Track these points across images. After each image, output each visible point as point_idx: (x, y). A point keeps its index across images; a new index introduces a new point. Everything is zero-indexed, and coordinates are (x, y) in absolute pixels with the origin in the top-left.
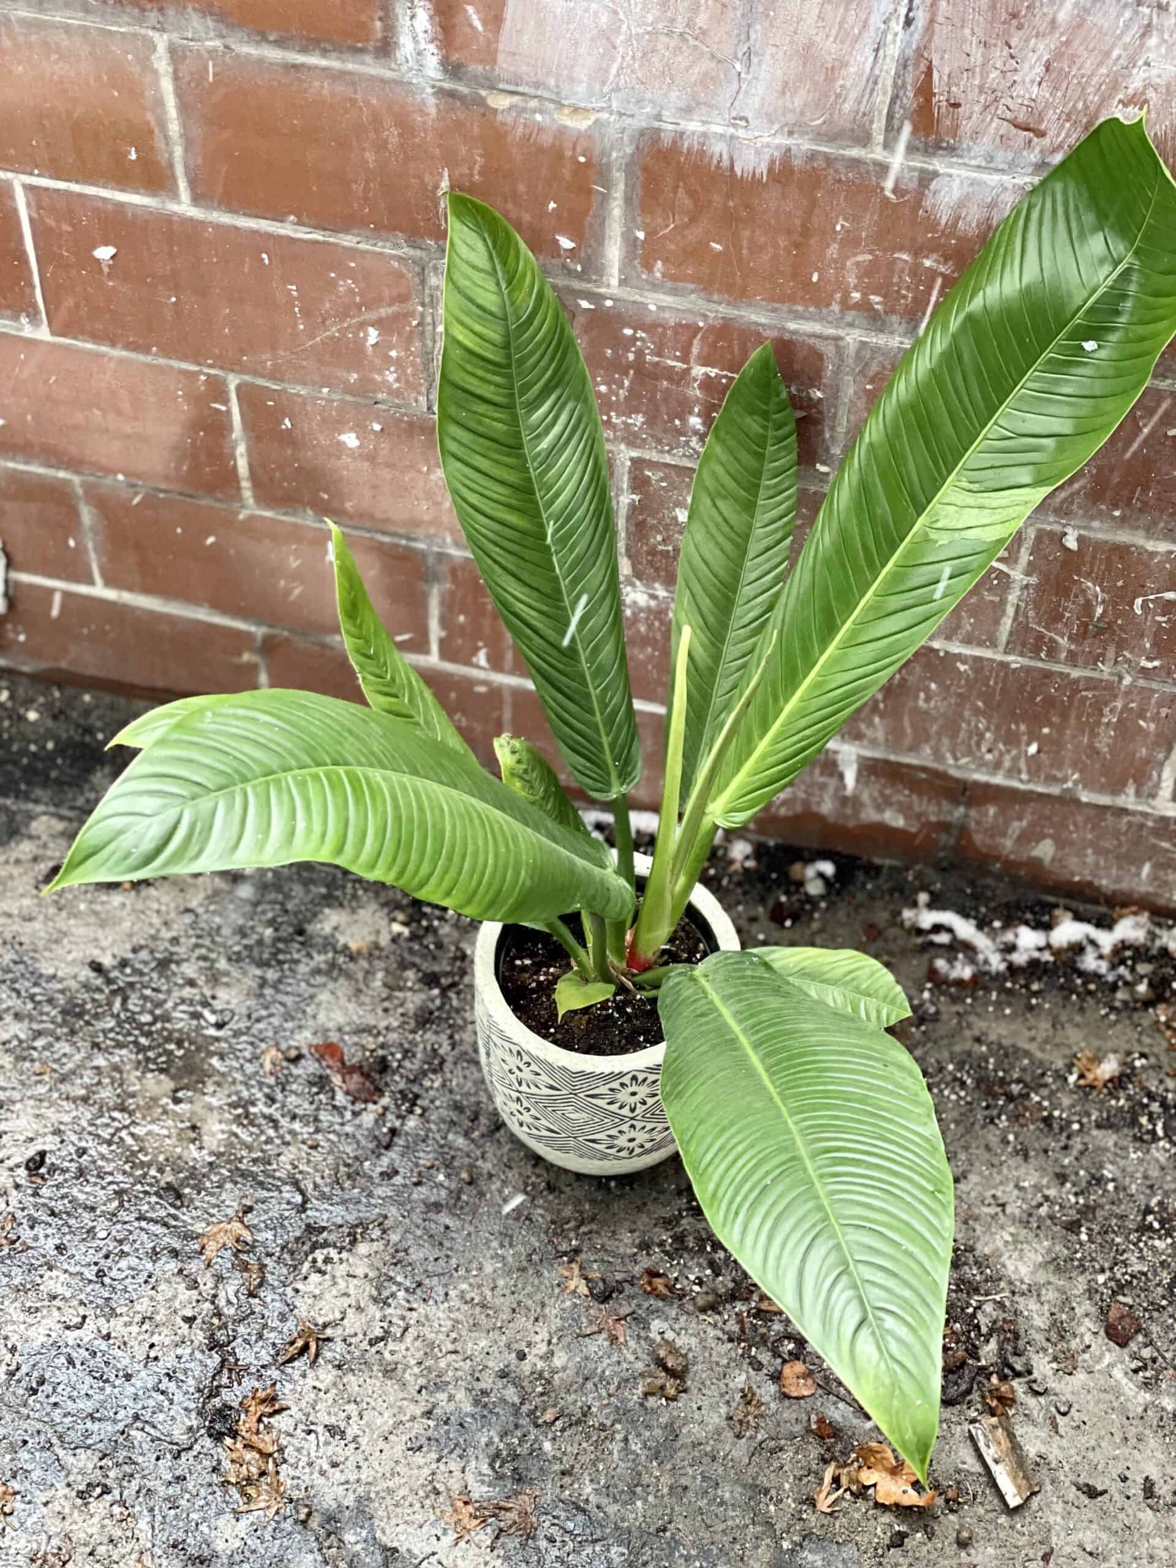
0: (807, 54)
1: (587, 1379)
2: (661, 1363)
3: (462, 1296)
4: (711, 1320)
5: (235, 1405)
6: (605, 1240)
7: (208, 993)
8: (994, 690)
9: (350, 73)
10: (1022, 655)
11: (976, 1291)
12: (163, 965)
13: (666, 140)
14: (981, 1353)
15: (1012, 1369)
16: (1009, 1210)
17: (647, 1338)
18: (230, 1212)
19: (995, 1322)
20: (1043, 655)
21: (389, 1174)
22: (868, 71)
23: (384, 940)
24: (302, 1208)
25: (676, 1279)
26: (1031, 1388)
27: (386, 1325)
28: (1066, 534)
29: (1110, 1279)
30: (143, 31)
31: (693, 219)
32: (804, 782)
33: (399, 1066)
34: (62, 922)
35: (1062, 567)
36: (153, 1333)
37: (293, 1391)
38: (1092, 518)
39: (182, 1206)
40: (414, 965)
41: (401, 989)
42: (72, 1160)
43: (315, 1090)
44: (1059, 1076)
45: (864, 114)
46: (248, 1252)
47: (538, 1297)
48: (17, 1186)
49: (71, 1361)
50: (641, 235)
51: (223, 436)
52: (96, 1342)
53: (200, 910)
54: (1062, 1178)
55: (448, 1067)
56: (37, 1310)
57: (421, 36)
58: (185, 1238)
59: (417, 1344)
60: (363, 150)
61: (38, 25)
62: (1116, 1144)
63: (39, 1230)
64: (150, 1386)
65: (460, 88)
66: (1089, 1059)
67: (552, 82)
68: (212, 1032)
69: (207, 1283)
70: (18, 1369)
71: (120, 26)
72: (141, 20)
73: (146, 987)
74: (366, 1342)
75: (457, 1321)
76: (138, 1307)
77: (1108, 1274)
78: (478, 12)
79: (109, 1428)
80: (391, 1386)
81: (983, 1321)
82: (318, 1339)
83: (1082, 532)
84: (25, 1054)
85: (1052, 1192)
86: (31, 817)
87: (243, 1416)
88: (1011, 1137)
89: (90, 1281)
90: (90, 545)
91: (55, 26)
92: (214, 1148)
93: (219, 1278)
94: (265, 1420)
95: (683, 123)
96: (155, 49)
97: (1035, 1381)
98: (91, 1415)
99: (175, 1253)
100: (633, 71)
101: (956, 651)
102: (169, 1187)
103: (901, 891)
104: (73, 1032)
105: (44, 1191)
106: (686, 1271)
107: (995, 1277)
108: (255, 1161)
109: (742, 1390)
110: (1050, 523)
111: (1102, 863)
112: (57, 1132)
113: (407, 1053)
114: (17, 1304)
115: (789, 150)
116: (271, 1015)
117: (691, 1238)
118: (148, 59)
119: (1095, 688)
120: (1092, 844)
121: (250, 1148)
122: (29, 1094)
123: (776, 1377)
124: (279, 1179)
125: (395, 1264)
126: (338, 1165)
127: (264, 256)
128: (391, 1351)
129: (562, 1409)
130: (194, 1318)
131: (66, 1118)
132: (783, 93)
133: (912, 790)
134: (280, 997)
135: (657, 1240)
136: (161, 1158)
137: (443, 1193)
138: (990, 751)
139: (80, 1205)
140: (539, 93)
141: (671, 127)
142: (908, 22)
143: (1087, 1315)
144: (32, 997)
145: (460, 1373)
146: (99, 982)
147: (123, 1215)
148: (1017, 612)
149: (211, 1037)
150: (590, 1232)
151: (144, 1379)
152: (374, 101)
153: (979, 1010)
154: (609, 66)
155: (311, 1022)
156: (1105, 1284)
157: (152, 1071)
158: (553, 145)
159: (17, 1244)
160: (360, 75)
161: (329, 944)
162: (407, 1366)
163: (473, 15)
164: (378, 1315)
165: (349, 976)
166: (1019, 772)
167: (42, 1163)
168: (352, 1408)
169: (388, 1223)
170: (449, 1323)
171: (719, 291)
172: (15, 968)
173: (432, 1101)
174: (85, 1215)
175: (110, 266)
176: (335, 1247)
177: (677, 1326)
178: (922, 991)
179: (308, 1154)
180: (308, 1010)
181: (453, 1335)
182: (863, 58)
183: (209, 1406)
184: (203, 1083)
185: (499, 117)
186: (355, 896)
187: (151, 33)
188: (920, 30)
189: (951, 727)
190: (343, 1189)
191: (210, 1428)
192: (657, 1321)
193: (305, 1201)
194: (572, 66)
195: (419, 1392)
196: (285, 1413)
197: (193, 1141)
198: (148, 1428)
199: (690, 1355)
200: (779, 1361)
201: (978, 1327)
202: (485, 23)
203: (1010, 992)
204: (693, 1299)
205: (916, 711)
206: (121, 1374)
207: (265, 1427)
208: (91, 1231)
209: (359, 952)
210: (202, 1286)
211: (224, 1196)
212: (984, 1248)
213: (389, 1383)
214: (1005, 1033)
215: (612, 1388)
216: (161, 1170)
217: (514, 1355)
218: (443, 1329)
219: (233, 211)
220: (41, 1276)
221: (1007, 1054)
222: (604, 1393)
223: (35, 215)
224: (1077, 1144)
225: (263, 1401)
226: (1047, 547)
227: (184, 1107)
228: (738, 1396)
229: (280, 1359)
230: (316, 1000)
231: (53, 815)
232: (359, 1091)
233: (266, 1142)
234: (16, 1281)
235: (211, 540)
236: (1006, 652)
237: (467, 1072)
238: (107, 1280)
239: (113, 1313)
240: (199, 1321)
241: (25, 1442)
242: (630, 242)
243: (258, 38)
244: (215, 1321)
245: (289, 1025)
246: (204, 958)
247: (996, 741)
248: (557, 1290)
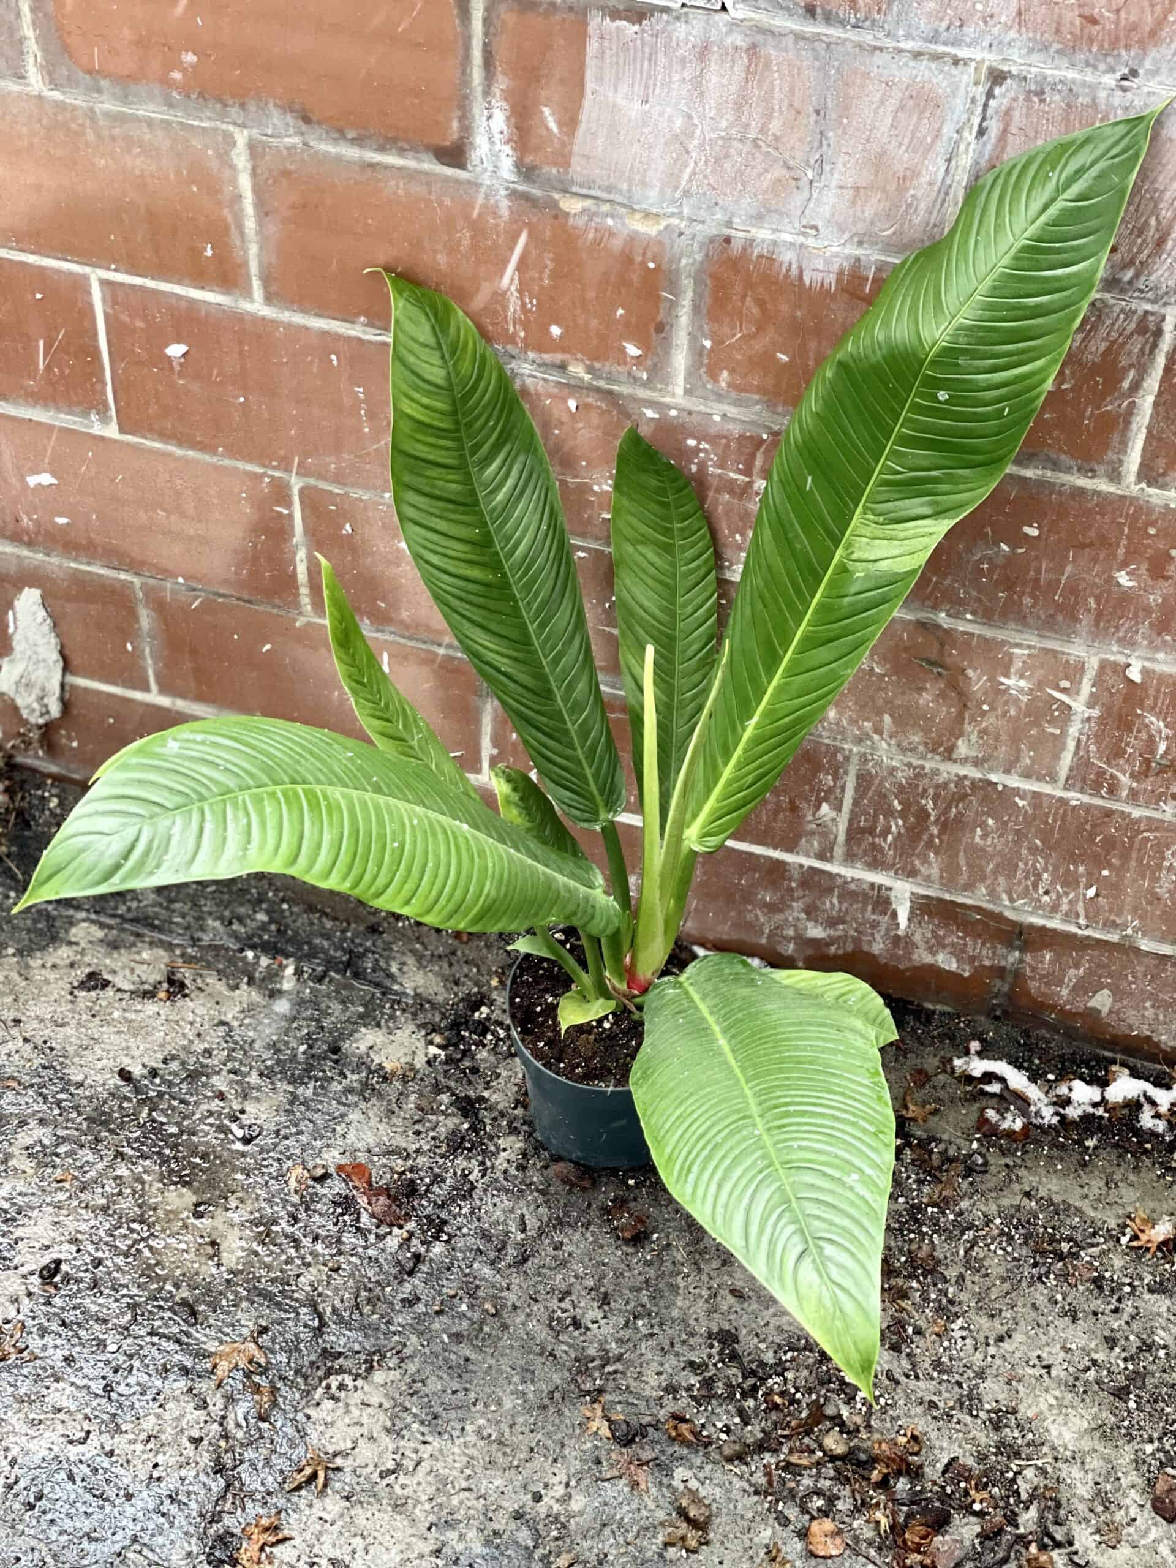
0: (879, 161)
1: (604, 1525)
2: (683, 1513)
3: (479, 1432)
4: (737, 1470)
5: (237, 1531)
6: (631, 1381)
7: (237, 1107)
8: (1053, 828)
9: (426, 174)
10: (1082, 791)
11: (1017, 1454)
12: (192, 1076)
13: (736, 246)
14: (1020, 1520)
15: (1052, 1538)
16: (1054, 1373)
17: (669, 1486)
18: (245, 1332)
19: (1035, 1489)
20: (1103, 792)
21: (410, 1302)
22: (940, 179)
23: (420, 1062)
24: (319, 1331)
25: (703, 1426)
26: (1071, 1560)
27: (398, 1457)
28: (1129, 665)
29: (1158, 1450)
30: (224, 126)
31: (760, 329)
32: (855, 919)
33: (427, 1191)
34: (94, 1028)
35: (1125, 700)
36: (157, 1453)
37: (300, 1520)
38: (1157, 649)
39: (196, 1324)
40: (449, 1088)
41: (434, 1112)
42: (87, 1271)
43: (339, 1210)
44: (1112, 1237)
45: (935, 225)
46: (261, 1374)
47: (559, 1436)
48: (30, 1294)
49: (71, 1478)
50: (708, 344)
51: (285, 541)
52: (98, 1459)
53: (235, 1024)
54: (1111, 1342)
55: (478, 1193)
56: (40, 1422)
57: (497, 137)
58: (197, 1356)
59: (429, 1478)
60: (435, 252)
61: (121, 118)
62: (1169, 1310)
63: (49, 1340)
64: (150, 1507)
65: (534, 191)
66: (1143, 1220)
67: (625, 186)
68: (239, 1146)
69: (217, 1402)
70: (16, 1482)
71: (201, 120)
72: (222, 117)
73: (175, 1099)
74: (376, 1475)
75: (472, 1458)
76: (144, 1425)
77: (1156, 1444)
78: (553, 114)
79: (106, 1550)
80: (400, 1521)
81: (1024, 1488)
82: (327, 1468)
83: (1147, 664)
84: (47, 1160)
85: (1100, 1357)
86: (72, 923)
87: (245, 1545)
88: (1059, 1297)
89: (97, 1396)
90: (147, 650)
91: (138, 119)
92: (233, 1265)
93: (230, 1399)
94: (268, 1549)
95: (753, 230)
96: (235, 144)
97: (1076, 1553)
98: (88, 1535)
99: (185, 1371)
100: (705, 177)
101: (1015, 785)
102: (184, 1303)
103: (952, 1038)
104: (97, 1140)
105: (57, 1301)
106: (714, 1418)
107: (1038, 1441)
108: (273, 1281)
109: (767, 1547)
110: (1113, 653)
111: (1161, 1017)
112: (73, 1241)
113: (438, 1179)
114: (22, 1416)
115: (858, 260)
116: (301, 1133)
117: (720, 1384)
118: (227, 154)
119: (1157, 829)
120: (1151, 996)
121: (269, 1267)
122: (49, 1200)
123: (803, 1534)
124: (297, 1300)
125: (412, 1395)
126: (358, 1290)
127: (333, 357)
128: (406, 1484)
129: (577, 1556)
130: (201, 1439)
131: (84, 1227)
132: (854, 203)
133: (966, 934)
134: (309, 1115)
135: (684, 1384)
136: (178, 1272)
137: (465, 1324)
138: (1046, 893)
139: (92, 1317)
140: (611, 197)
141: (740, 234)
142: (981, 132)
143: (1133, 1487)
144: (59, 1103)
145: (472, 1512)
146: (126, 1090)
147: (135, 1330)
148: (1078, 747)
149: (237, 1151)
150: (616, 1372)
151: (145, 1499)
152: (448, 202)
153: (1029, 1164)
154: (681, 171)
155: (340, 1142)
156: (1153, 1454)
157: (176, 1183)
158: (623, 250)
159: (25, 1354)
160: (435, 175)
161: (362, 1063)
162: (418, 1502)
163: (550, 118)
164: (391, 1447)
165: (381, 1096)
166: (1078, 916)
167: (57, 1270)
168: (358, 1542)
169: (407, 1352)
170: (465, 1459)
171: (785, 403)
172: (44, 1073)
173: (459, 1228)
174: (96, 1326)
175: (181, 365)
176: (350, 1373)
177: (701, 1475)
178: (971, 1142)
179: (329, 1277)
180: (338, 1128)
181: (468, 1472)
182: (935, 168)
183: (212, 1531)
184: (226, 1198)
185: (571, 221)
186: (392, 1017)
187: (231, 128)
188: (993, 140)
189: (1008, 867)
190: (361, 1314)
191: (210, 1554)
192: (680, 1469)
193: (323, 1324)
194: (645, 171)
195: (429, 1529)
196: (288, 1543)
197: (211, 1258)
198: (145, 1552)
199: (714, 1507)
200: (807, 1517)
201: (1017, 1493)
202: (560, 124)
203: (1062, 1147)
204: (720, 1447)
205: (973, 849)
206: (122, 1493)
207: (267, 1556)
208: (102, 1344)
209: (393, 1074)
210: (211, 1408)
211: (239, 1315)
212: (1026, 1411)
213: (398, 1517)
214: (1055, 1189)
215: (630, 1536)
216: (177, 1286)
217: (529, 1496)
218: (457, 1465)
219: (304, 311)
220: (48, 1388)
221: (1058, 1210)
222: (621, 1540)
223: (110, 311)
224: (1128, 1307)
225: (266, 1530)
226: (1110, 679)
227: (206, 1221)
228: (762, 1552)
229: (287, 1487)
230: (347, 1120)
231: (93, 922)
232: (384, 1213)
233: (287, 1263)
234: (22, 1391)
235: (268, 647)
236: (1066, 788)
237: (497, 1200)
238: (114, 1395)
239: (118, 1430)
240: (205, 1442)
241: (18, 1559)
242: (697, 352)
243: (337, 135)
244: (223, 1444)
245: (318, 1143)
246: (235, 1072)
247: (1053, 883)
248: (578, 1431)
